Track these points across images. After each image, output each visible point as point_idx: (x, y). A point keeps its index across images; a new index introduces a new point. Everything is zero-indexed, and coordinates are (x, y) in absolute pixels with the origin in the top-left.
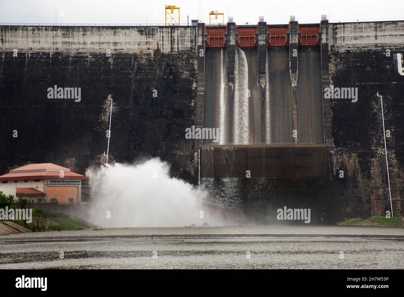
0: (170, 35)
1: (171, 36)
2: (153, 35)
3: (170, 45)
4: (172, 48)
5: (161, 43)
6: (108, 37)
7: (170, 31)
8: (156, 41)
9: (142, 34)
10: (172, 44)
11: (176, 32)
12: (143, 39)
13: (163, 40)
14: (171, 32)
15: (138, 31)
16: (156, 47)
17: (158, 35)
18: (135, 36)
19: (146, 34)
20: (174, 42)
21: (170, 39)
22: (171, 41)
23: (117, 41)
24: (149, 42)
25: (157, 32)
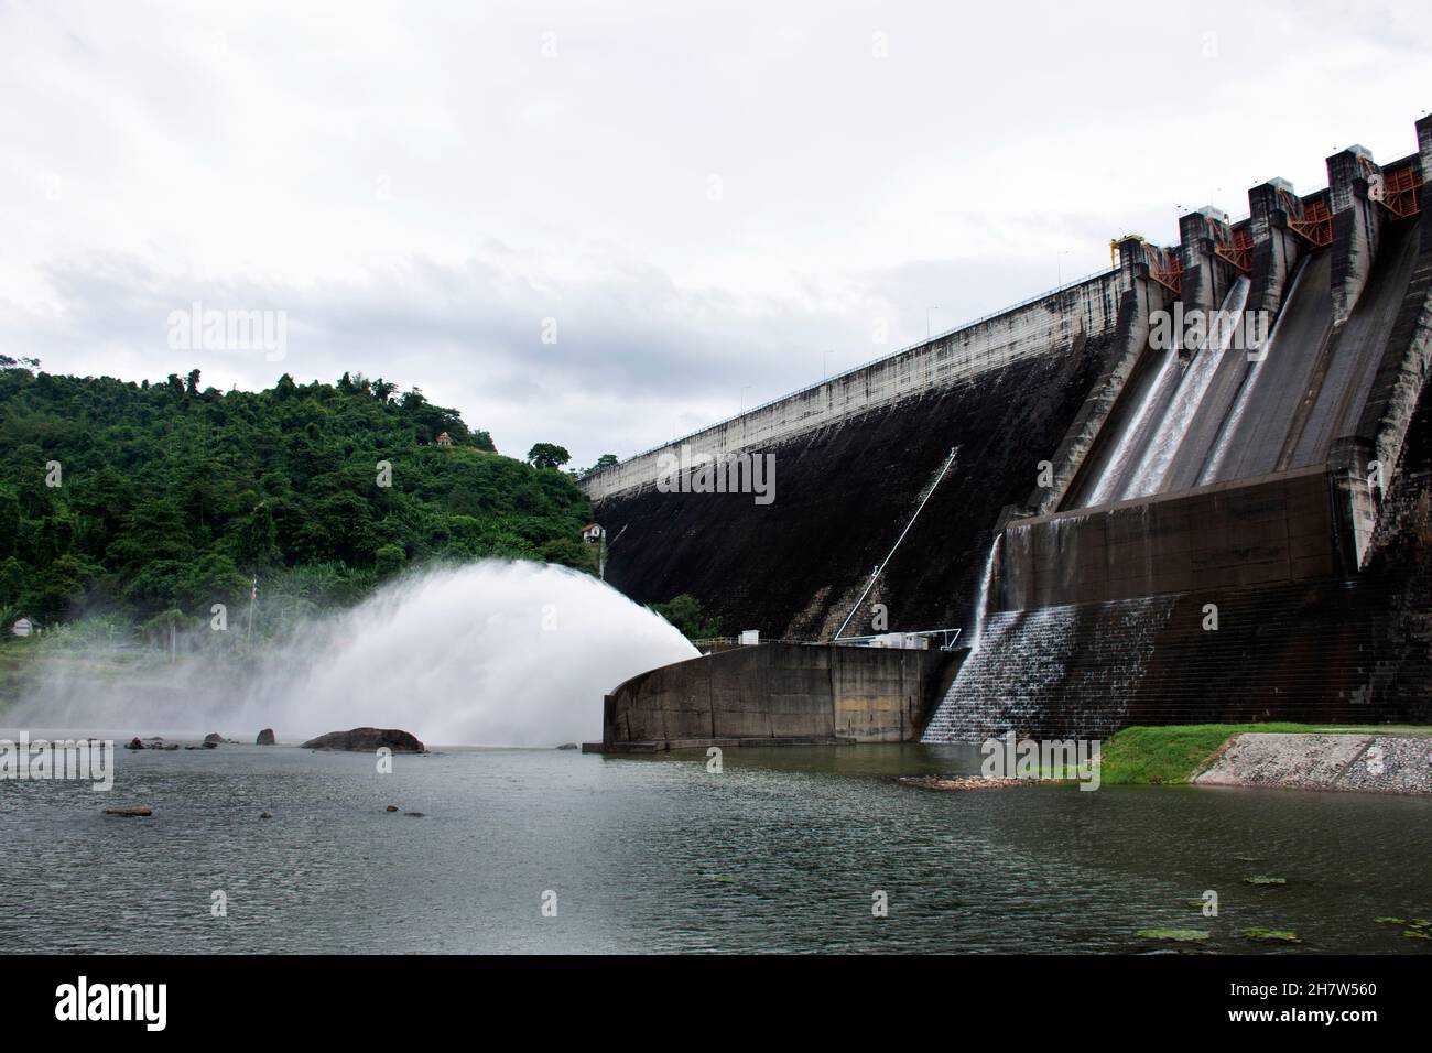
0: (1101, 295)
1: (1104, 297)
2: (1071, 305)
3: (1103, 317)
4: (1107, 322)
5: (1086, 318)
6: (1001, 336)
7: (1101, 286)
8: (1078, 317)
9: (1053, 311)
10: (1106, 314)
11: (1112, 284)
12: (1057, 319)
13: (1090, 311)
14: (1103, 289)
15: (1047, 307)
16: (1078, 330)
17: (1081, 302)
18: (1044, 319)
19: (1060, 309)
20: (1110, 306)
21: (1102, 305)
22: (1105, 307)
23: (1017, 338)
24: (1066, 323)
25: (1078, 297)
